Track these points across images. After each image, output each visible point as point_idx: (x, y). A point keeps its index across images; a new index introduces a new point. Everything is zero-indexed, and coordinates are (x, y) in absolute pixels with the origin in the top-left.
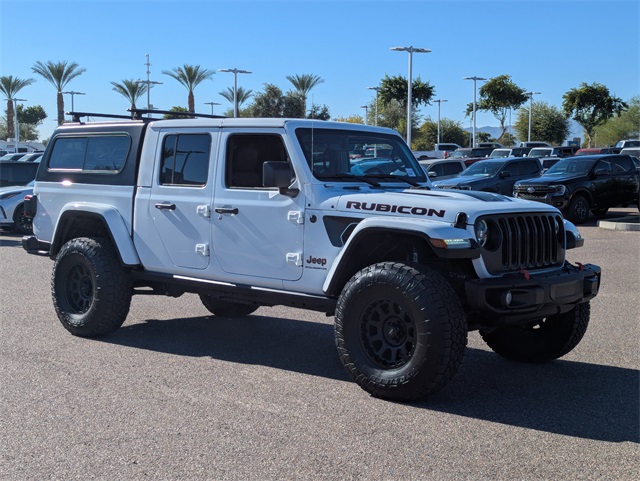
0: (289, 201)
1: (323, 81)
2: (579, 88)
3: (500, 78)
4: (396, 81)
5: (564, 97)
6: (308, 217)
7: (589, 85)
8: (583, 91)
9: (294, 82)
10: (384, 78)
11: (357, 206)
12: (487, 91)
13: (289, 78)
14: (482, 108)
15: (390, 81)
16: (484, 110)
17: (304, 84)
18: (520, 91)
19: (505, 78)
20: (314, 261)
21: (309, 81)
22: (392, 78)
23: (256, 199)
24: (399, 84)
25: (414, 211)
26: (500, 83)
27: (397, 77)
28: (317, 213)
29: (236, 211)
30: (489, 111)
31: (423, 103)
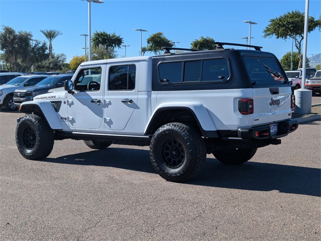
1: (62, 34)
2: (199, 39)
3: (158, 34)
4: (102, 34)
5: (192, 44)
7: (205, 38)
8: (201, 41)
9: (44, 33)
10: (95, 33)
12: (151, 41)
13: (42, 31)
14: (148, 50)
15: (98, 34)
16: (149, 52)
17: (51, 35)
18: (169, 41)
19: (161, 34)
21: (54, 33)
22: (99, 32)
24: (104, 36)
26: (158, 37)
27: (102, 32)
30: (153, 52)
31: (117, 47)
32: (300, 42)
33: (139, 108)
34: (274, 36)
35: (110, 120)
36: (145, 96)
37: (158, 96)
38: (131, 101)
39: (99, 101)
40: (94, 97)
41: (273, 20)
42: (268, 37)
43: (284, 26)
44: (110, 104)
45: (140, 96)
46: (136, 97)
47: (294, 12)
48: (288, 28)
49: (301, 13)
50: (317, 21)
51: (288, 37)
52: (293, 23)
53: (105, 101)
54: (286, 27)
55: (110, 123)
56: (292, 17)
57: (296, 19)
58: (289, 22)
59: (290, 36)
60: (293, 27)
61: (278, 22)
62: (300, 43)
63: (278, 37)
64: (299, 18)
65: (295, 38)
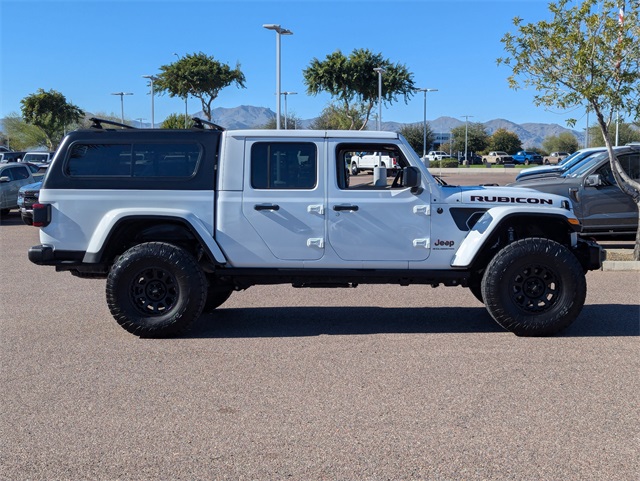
0: (414, 198)
2: (37, 94)
5: (22, 102)
6: (435, 210)
7: (47, 91)
8: (42, 97)
11: (481, 199)
20: (442, 243)
23: (378, 197)
25: (529, 200)
28: (442, 206)
29: (355, 208)
32: (209, 103)
34: (167, 93)
41: (165, 68)
42: (158, 93)
43: (185, 78)
47: (197, 54)
48: (191, 81)
49: (208, 56)
50: (233, 72)
51: (189, 94)
52: (198, 73)
54: (189, 80)
56: (195, 64)
57: (204, 68)
58: (193, 73)
59: (192, 92)
60: (200, 80)
61: (175, 71)
62: (208, 106)
63: (173, 95)
64: (206, 65)
65: (200, 97)
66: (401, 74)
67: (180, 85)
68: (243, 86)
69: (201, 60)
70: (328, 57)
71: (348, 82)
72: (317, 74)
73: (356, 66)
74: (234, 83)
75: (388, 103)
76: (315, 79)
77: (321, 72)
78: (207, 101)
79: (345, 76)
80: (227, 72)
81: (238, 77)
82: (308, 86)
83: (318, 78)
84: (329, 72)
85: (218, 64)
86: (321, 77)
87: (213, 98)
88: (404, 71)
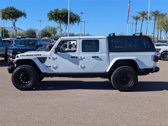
32: (15, 22)
33: (102, 60)
35: (84, 66)
36: (106, 55)
37: (113, 54)
38: (98, 57)
39: (77, 57)
40: (73, 55)
43: (8, 14)
44: (84, 58)
45: (103, 55)
46: (101, 55)
47: (11, 7)
50: (23, 13)
51: (8, 19)
52: (12, 13)
53: (81, 57)
54: (9, 14)
55: (83, 68)
56: (11, 10)
58: (10, 12)
60: (13, 15)
63: (2, 19)
64: (14, 10)
65: (12, 20)
66: (77, 17)
67: (6, 16)
68: (26, 18)
69: (12, 8)
70: (55, 10)
71: (61, 18)
72: (52, 15)
73: (64, 13)
74: (23, 16)
75: (72, 25)
76: (51, 17)
77: (53, 14)
78: (14, 22)
79: (61, 16)
80: (21, 13)
81: (24, 15)
82: (49, 18)
83: (52, 16)
84: (56, 14)
85: (18, 10)
86: (53, 16)
87: (16, 21)
88: (78, 16)
